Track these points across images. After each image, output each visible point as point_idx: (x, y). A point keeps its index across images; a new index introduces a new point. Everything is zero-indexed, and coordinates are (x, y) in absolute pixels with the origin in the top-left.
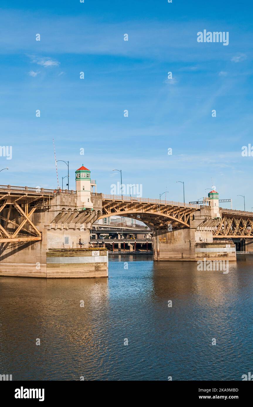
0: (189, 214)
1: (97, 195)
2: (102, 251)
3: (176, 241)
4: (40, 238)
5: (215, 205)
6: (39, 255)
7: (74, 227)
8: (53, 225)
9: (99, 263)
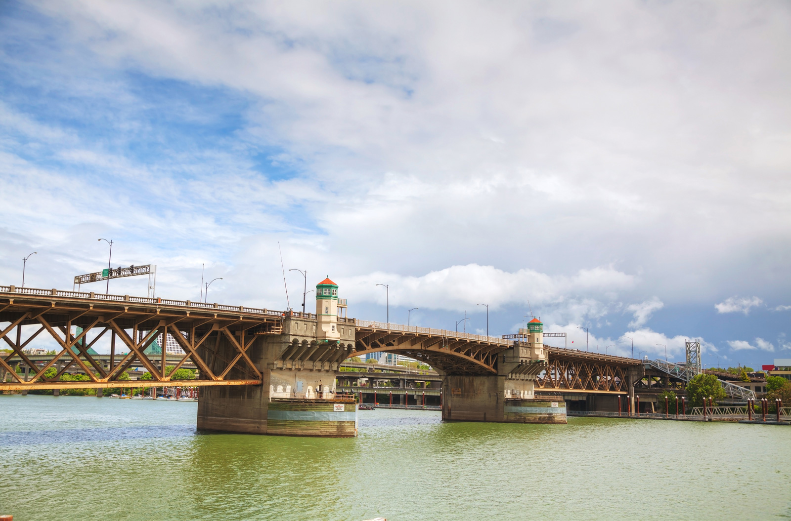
0: (497, 354)
1: (347, 321)
2: (348, 405)
3: (477, 394)
4: (259, 382)
5: (537, 341)
6: (258, 407)
7: (311, 368)
8: (279, 364)
9: (344, 422)
